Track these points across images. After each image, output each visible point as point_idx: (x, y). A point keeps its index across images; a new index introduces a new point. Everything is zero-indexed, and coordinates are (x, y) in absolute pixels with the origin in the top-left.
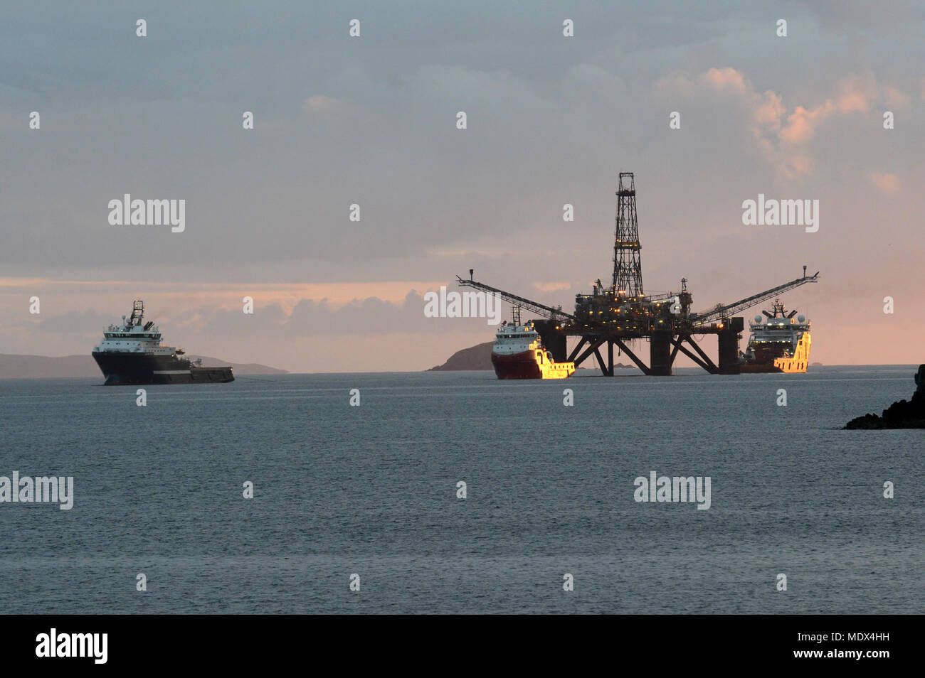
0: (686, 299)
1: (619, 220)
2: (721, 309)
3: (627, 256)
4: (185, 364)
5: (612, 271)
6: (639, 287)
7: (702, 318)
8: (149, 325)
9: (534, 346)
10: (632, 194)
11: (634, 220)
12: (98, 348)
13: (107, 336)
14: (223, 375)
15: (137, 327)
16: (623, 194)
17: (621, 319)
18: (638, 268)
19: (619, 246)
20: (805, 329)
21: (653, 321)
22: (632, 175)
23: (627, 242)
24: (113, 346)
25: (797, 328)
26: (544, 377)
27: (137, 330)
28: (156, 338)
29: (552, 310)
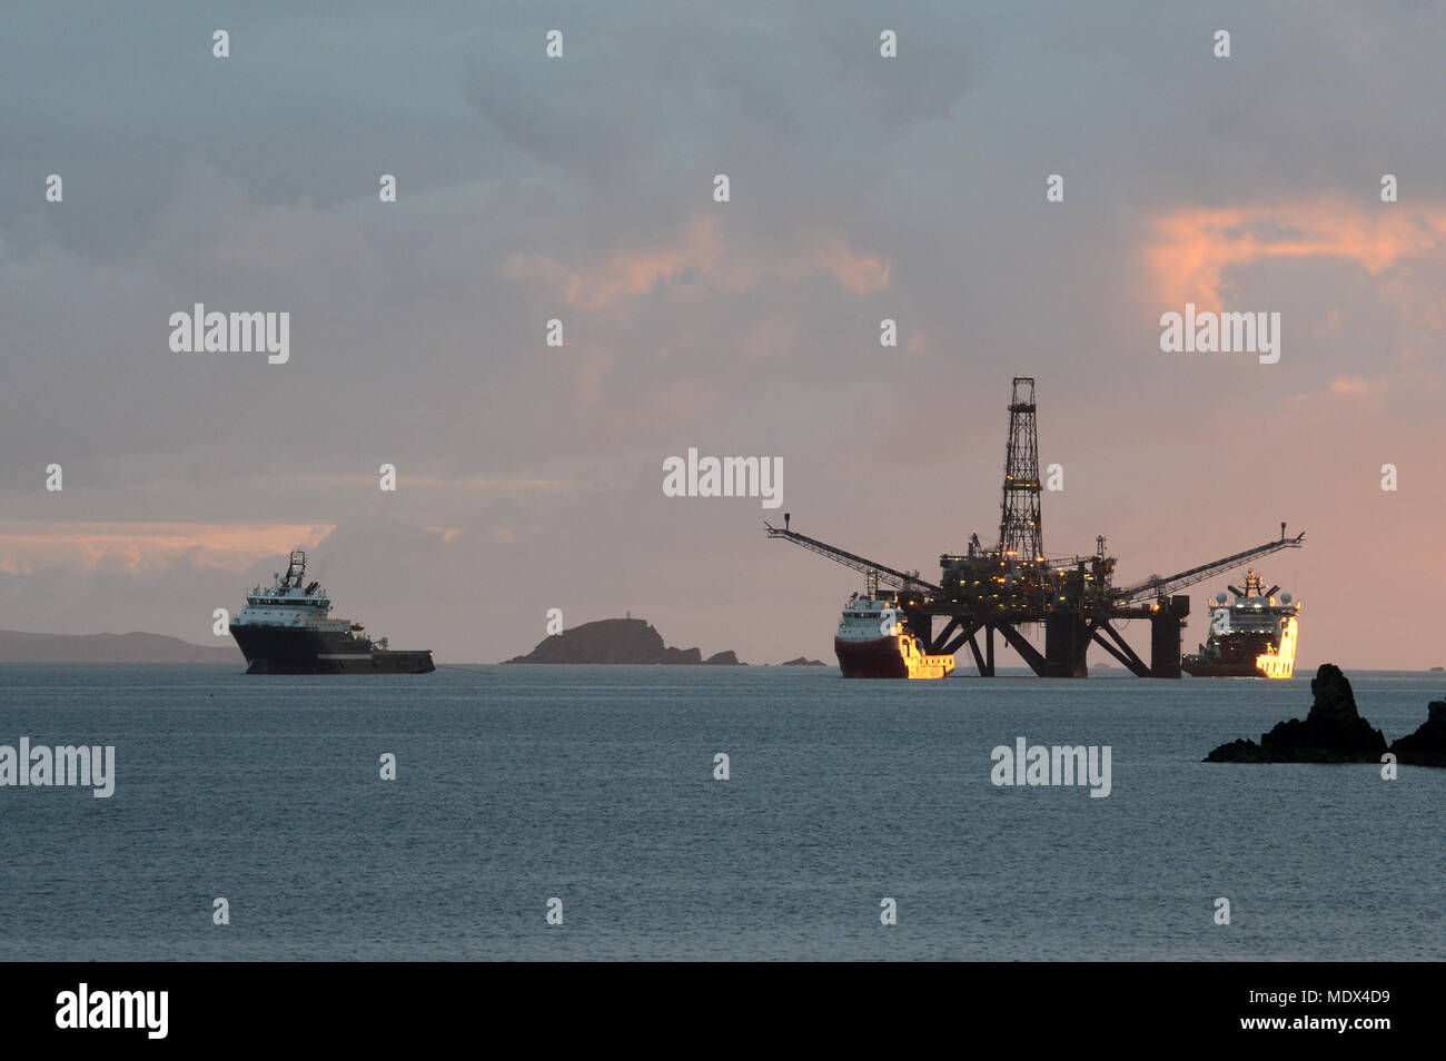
0: (1103, 567)
1: (1011, 448)
2: (1157, 583)
3: (1021, 500)
4: (365, 645)
5: (998, 521)
6: (1037, 546)
7: (1128, 595)
8: (314, 586)
9: (895, 630)
10: (1031, 409)
11: (1033, 448)
12: (238, 620)
13: (252, 602)
14: (419, 663)
15: (295, 588)
16: (1016, 409)
17: (1005, 593)
18: (1037, 519)
19: (1010, 486)
20: (1290, 612)
21: (1051, 598)
22: (1031, 381)
23: (1022, 480)
24: (261, 616)
25: (1278, 612)
26: (910, 677)
27: (295, 595)
28: (323, 606)
29: (905, 577)
